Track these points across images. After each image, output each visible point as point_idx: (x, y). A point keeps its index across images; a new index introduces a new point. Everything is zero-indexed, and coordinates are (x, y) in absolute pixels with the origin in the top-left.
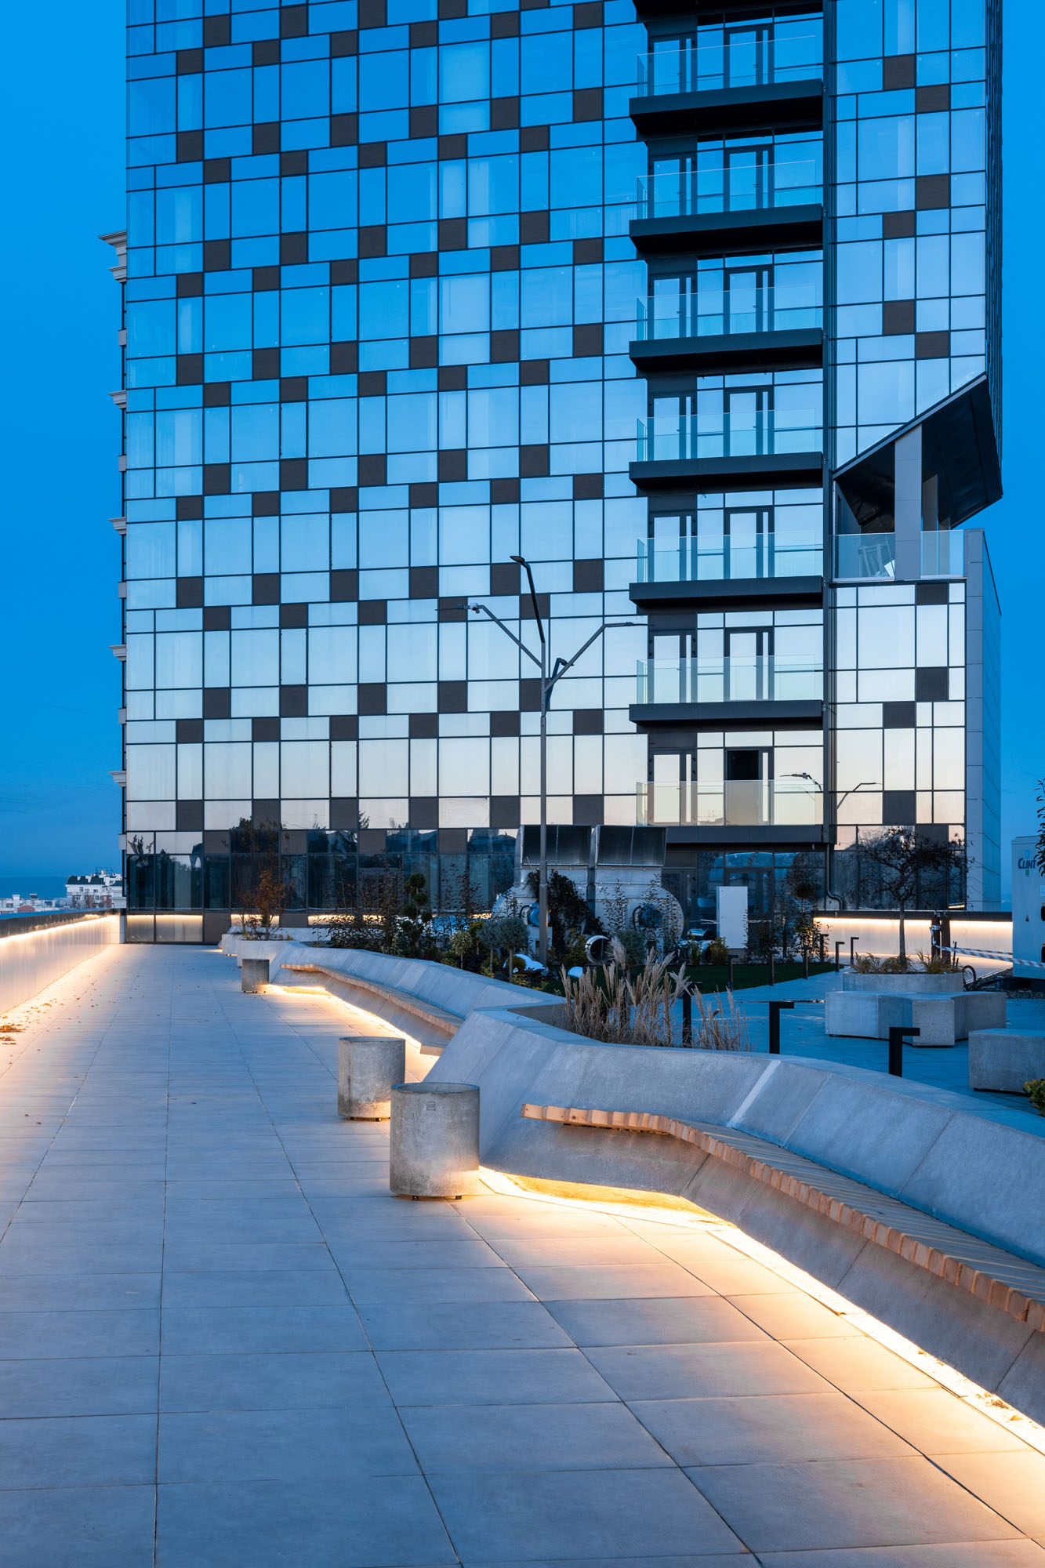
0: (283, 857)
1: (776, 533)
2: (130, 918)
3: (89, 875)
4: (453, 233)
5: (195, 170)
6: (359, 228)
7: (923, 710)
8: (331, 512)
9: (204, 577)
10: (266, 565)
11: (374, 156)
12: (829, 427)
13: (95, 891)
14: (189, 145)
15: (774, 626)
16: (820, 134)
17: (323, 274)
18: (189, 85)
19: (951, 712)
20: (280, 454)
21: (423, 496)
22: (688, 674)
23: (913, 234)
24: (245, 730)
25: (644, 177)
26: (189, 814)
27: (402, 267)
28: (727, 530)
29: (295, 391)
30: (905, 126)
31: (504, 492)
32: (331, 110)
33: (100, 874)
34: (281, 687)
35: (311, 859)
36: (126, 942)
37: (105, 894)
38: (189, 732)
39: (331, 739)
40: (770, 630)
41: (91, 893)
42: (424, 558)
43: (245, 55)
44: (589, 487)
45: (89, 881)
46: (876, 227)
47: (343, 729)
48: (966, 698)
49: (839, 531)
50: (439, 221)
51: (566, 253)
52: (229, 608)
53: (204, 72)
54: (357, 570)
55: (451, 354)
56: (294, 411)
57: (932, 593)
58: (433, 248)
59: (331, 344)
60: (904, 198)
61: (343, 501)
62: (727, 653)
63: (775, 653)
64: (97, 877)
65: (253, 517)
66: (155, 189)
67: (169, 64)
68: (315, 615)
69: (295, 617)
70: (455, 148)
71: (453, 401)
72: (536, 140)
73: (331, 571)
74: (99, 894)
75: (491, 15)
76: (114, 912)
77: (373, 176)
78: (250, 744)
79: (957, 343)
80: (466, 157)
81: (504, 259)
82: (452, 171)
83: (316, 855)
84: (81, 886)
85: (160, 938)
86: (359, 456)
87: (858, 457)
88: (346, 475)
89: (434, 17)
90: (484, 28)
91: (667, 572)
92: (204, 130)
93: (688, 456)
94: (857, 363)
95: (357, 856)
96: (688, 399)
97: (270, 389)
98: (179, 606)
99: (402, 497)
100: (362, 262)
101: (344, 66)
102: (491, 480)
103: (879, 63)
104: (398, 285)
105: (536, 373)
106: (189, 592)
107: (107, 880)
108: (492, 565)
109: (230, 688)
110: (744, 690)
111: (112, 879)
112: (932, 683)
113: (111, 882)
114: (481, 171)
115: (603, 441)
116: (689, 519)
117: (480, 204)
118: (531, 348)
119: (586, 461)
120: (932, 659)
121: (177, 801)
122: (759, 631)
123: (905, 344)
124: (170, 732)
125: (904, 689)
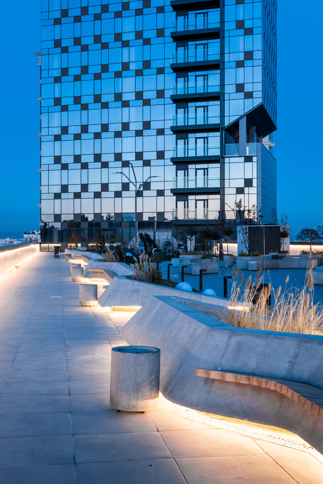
0: (82, 229)
1: (209, 144)
2: (42, 245)
3: (31, 231)
4: (126, 66)
5: (59, 50)
6: (101, 65)
7: (246, 189)
8: (94, 139)
9: (61, 156)
10: (77, 153)
11: (105, 46)
12: (222, 116)
13: (33, 236)
14: (57, 43)
15: (208, 168)
16: (219, 40)
17: (92, 77)
18: (57, 27)
19: (253, 190)
20: (81, 124)
21: (118, 135)
22: (186, 181)
23: (243, 66)
24: (72, 196)
25: (175, 52)
26: (57, 217)
27: (113, 75)
28: (196, 143)
29: (85, 107)
30: (242, 38)
31: (139, 133)
32: (94, 34)
33: (34, 231)
34: (81, 184)
35: (89, 229)
36: (41, 251)
37: (36, 237)
38: (57, 196)
39: (94, 198)
40: (207, 169)
41: (31, 237)
42: (118, 151)
43: (72, 20)
44: (160, 132)
45: (31, 233)
46: (234, 64)
47: (97, 195)
48: (257, 186)
49: (226, 143)
50: (122, 63)
51: (155, 71)
52: (68, 164)
53: (61, 24)
54: (101, 154)
55: (125, 98)
56: (85, 112)
57: (248, 159)
58: (121, 70)
59: (94, 95)
60: (241, 57)
61: (97, 136)
62: (196, 175)
63: (208, 175)
64: (33, 232)
65: (74, 140)
66: (49, 55)
67: (52, 22)
68: (90, 166)
69: (85, 166)
70: (126, 44)
71: (126, 110)
72: (147, 42)
73: (94, 154)
74: (34, 237)
75: (135, 9)
76: (38, 243)
77: (105, 51)
78: (73, 199)
79: (255, 95)
80: (129, 46)
81: (139, 73)
82: (125, 50)
83: (90, 228)
84: (28, 235)
85: (50, 250)
86: (101, 124)
87: (230, 124)
88: (98, 129)
89: (121, 10)
90: (134, 13)
91: (181, 154)
92: (61, 39)
93: (186, 124)
94: (229, 100)
95: (101, 228)
96: (186, 109)
97: (79, 107)
98: (55, 163)
99: (112, 135)
100: (102, 73)
101: (98, 22)
102: (136, 130)
103: (235, 22)
104: (111, 80)
105: (147, 103)
106: (57, 160)
107: (36, 233)
108: (136, 152)
109: (68, 185)
110: (200, 185)
111: (38, 233)
112: (248, 183)
113: (37, 233)
114: (133, 50)
115: (164, 120)
116: (186, 140)
117: (133, 59)
118: (146, 96)
119: (160, 125)
120: (248, 176)
121: (54, 214)
122: (204, 169)
123: (242, 95)
124: (52, 196)
125: (241, 184)
